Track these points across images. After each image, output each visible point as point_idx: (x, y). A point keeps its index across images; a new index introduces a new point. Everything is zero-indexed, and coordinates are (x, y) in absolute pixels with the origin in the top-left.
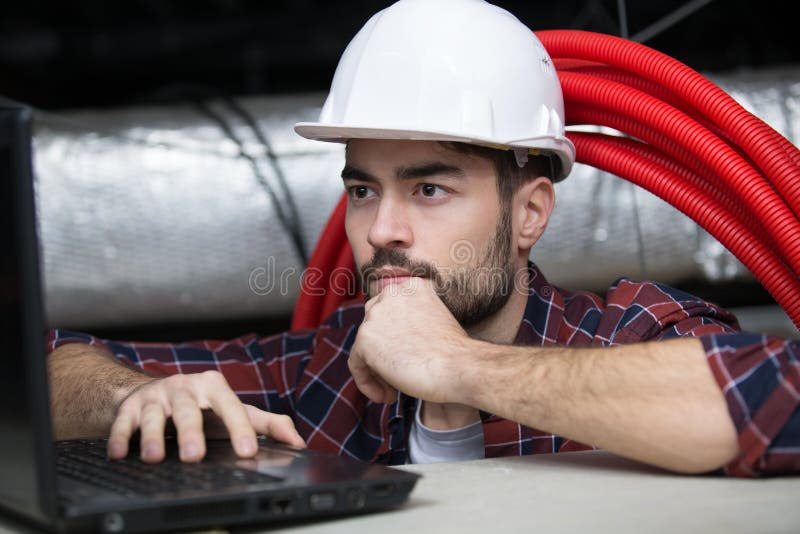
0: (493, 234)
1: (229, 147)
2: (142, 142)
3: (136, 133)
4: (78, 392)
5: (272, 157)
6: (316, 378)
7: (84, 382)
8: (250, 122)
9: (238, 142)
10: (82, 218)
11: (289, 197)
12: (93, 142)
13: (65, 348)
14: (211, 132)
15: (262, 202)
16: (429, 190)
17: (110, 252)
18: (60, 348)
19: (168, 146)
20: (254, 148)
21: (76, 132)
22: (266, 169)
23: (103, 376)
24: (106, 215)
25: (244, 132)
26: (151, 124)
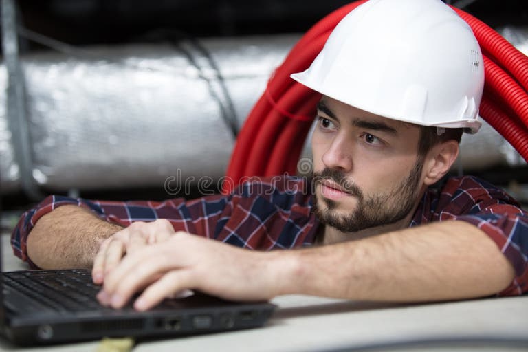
0: (407, 176)
1: (192, 71)
2: (135, 68)
3: (131, 61)
4: (73, 241)
5: (220, 78)
6: (233, 233)
7: (78, 234)
8: (206, 54)
9: (199, 68)
10: (95, 117)
11: (231, 106)
12: (103, 67)
13: (60, 208)
14: (180, 61)
15: (213, 109)
16: (370, 139)
17: (113, 139)
18: (57, 209)
19: (152, 70)
20: (209, 72)
21: (92, 60)
22: (217, 87)
23: (91, 229)
24: (110, 115)
25: (202, 61)
26: (141, 55)
